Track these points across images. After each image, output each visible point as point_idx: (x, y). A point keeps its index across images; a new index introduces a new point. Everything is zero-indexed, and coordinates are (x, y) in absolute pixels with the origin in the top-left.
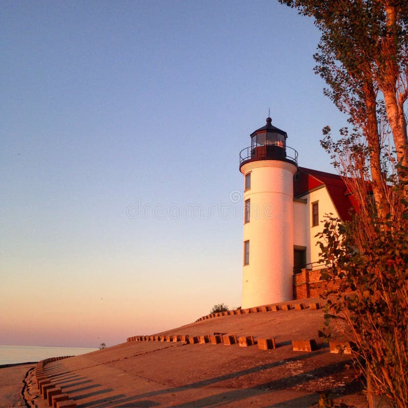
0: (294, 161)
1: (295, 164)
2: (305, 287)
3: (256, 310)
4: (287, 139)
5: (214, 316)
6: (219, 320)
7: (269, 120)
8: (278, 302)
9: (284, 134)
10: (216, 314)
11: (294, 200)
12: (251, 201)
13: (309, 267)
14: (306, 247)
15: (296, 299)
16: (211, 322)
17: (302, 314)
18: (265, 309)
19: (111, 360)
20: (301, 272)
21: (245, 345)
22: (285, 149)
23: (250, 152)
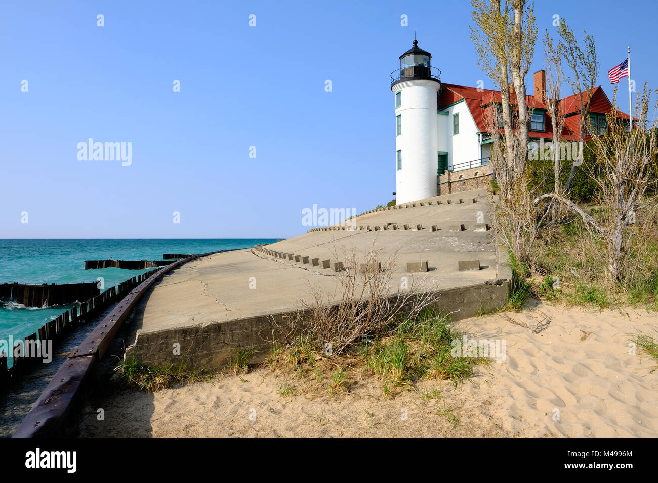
0: (438, 79)
1: (438, 81)
2: (447, 185)
3: (412, 206)
4: (431, 59)
5: (376, 210)
6: (381, 214)
7: (416, 43)
8: (421, 199)
9: (429, 55)
10: (379, 209)
11: (438, 113)
12: (402, 116)
13: (450, 169)
14: (448, 153)
15: (440, 195)
16: (378, 215)
17: (448, 207)
18: (420, 204)
19: (320, 243)
20: (444, 173)
21: (416, 230)
22: (430, 69)
23: (399, 73)
